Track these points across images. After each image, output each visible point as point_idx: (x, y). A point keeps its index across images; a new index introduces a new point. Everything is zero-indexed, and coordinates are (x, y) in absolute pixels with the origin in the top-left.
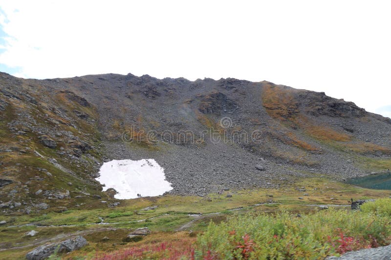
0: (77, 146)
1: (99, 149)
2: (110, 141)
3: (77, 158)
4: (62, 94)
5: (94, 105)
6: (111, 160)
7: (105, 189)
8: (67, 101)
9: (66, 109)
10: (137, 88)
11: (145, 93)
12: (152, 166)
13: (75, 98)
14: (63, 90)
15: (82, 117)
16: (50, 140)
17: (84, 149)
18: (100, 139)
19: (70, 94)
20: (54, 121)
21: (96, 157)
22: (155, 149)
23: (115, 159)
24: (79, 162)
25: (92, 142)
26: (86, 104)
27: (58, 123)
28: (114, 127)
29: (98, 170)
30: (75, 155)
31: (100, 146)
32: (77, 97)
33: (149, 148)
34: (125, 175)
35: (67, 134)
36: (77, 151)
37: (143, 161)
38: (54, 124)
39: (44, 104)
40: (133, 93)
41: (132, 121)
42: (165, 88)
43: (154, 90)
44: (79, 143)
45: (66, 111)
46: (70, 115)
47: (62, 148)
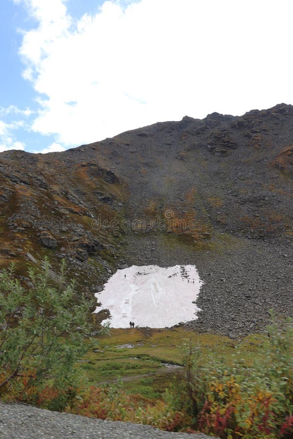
0: (82, 245)
1: (117, 249)
2: (138, 235)
3: (78, 262)
4: (83, 169)
5: (126, 179)
6: (130, 266)
7: (98, 310)
8: (87, 179)
9: (85, 191)
10: (195, 140)
11: (209, 146)
12: (186, 277)
13: (99, 172)
14: (84, 163)
15: (106, 200)
16: (49, 238)
17: (92, 250)
18: (123, 233)
19: (92, 167)
20: (62, 211)
21: (109, 261)
22: (204, 248)
23: (135, 265)
24: (80, 269)
25: (110, 238)
26: (114, 179)
27: (67, 212)
28: (147, 213)
29: (105, 282)
30: (77, 258)
31: (122, 244)
32: (102, 170)
33: (195, 245)
34: (136, 290)
35: (74, 228)
36: (81, 252)
37: (177, 268)
38: (61, 215)
39: (55, 188)
40: (189, 150)
41: (177, 200)
42: (248, 132)
43: (226, 139)
44: (86, 241)
45: (84, 194)
46: (89, 200)
47: (63, 249)
